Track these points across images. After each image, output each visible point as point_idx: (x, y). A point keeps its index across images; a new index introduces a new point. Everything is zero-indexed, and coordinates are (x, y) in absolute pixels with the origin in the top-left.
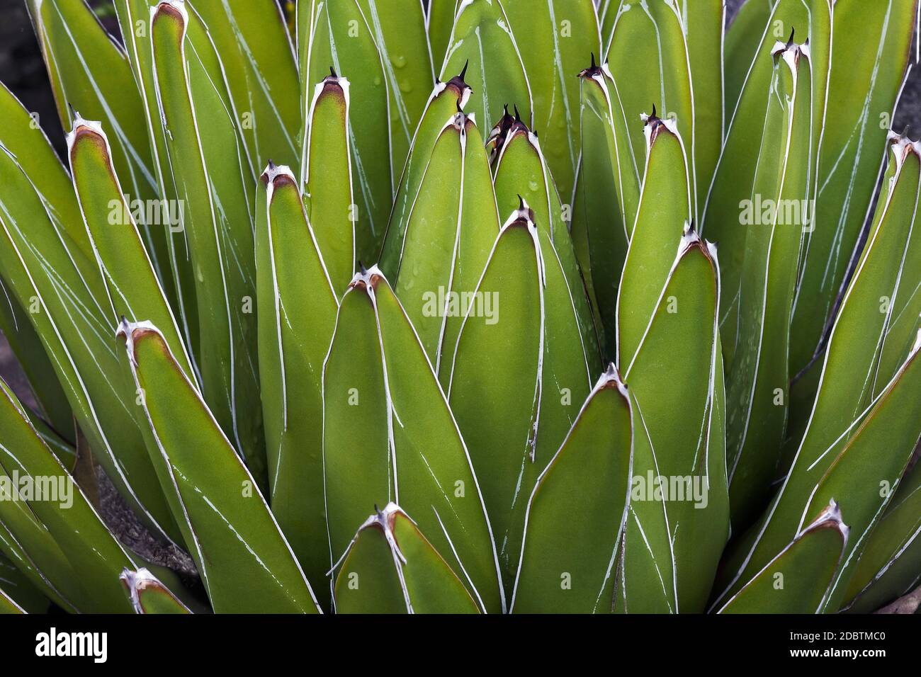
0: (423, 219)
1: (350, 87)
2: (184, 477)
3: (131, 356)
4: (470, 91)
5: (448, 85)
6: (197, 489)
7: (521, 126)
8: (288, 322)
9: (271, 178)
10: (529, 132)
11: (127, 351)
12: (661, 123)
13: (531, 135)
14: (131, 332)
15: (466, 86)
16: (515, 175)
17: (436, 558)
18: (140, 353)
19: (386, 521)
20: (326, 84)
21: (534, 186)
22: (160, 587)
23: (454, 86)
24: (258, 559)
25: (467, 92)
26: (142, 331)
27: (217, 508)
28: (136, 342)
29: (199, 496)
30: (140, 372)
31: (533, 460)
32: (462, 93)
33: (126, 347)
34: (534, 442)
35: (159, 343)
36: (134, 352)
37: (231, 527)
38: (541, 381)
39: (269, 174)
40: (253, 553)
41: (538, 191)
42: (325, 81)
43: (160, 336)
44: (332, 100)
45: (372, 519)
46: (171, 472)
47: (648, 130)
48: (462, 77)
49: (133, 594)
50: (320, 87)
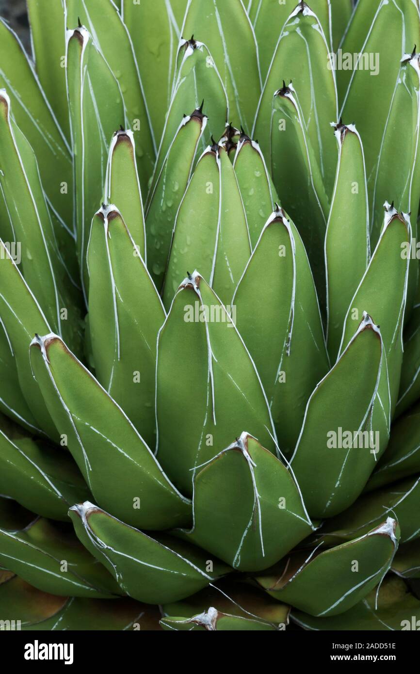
0: (192, 210)
1: (133, 134)
2: (79, 419)
3: (45, 358)
4: (207, 118)
5: (192, 117)
6: (87, 424)
7: (246, 138)
8: (121, 299)
9: (106, 216)
10: (252, 141)
11: (43, 356)
12: (346, 128)
13: (254, 143)
14: (43, 343)
15: (204, 116)
16: (245, 169)
17: (269, 455)
18: (50, 355)
19: (243, 445)
20: (118, 136)
21: (258, 174)
22: (99, 510)
23: (196, 117)
24: (126, 455)
25: (205, 119)
26: (49, 340)
27: (99, 431)
28: (47, 348)
29: (88, 428)
30: (51, 366)
31: (289, 355)
32: (201, 121)
33: (42, 353)
34: (289, 344)
35: (61, 345)
36: (47, 355)
37: (108, 440)
38: (293, 309)
39: (103, 213)
40: (122, 452)
41: (261, 176)
42: (118, 134)
43: (60, 340)
44: (123, 146)
45: (234, 445)
46: (71, 418)
47: (338, 133)
48: (200, 111)
49: (84, 520)
50: (115, 139)
